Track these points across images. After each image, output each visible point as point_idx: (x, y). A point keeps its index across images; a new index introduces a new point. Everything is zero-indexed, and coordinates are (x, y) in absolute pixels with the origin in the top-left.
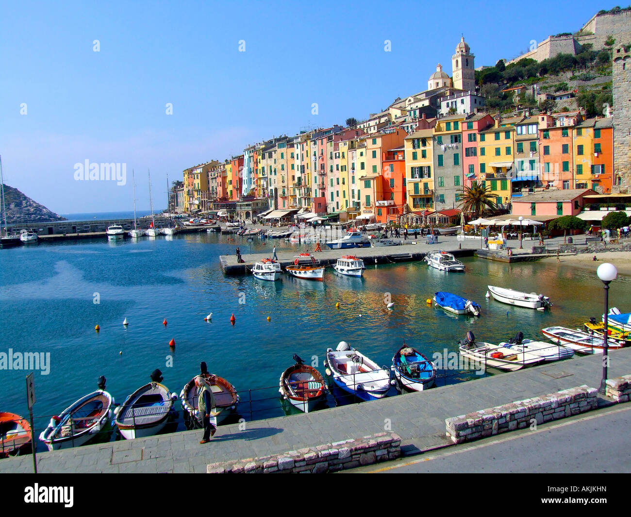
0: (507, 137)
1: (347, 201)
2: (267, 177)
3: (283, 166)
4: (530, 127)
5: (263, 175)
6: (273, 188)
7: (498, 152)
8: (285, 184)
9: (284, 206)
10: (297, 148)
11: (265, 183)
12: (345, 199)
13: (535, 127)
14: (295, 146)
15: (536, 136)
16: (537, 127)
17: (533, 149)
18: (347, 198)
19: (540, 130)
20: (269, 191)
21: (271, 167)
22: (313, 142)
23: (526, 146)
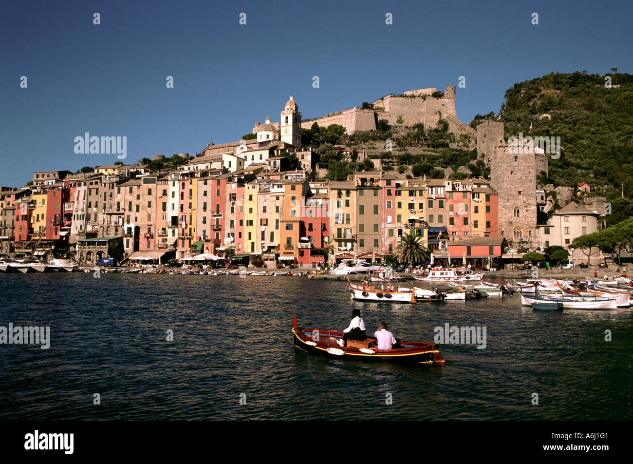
0: (421, 195)
1: (253, 244)
2: (123, 214)
3: (150, 203)
4: (439, 188)
5: (118, 210)
6: (132, 226)
7: (411, 206)
8: (152, 222)
9: (149, 247)
10: (174, 185)
11: (121, 220)
12: (250, 242)
13: (442, 188)
14: (171, 183)
15: (443, 196)
16: (444, 189)
17: (441, 206)
18: (254, 239)
19: (447, 192)
20: (126, 229)
21: (130, 203)
22: (203, 182)
23: (436, 204)
